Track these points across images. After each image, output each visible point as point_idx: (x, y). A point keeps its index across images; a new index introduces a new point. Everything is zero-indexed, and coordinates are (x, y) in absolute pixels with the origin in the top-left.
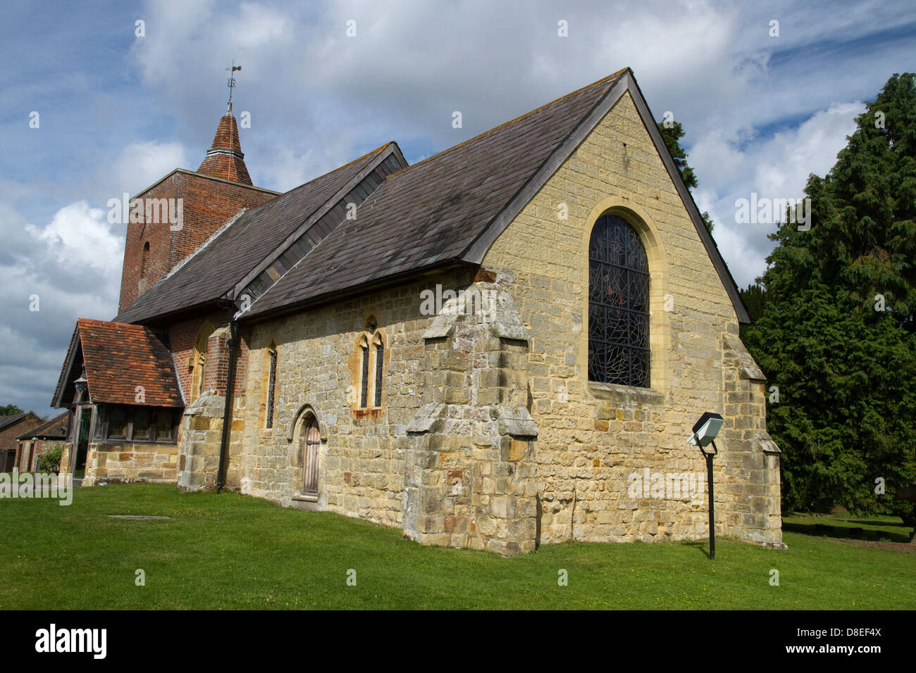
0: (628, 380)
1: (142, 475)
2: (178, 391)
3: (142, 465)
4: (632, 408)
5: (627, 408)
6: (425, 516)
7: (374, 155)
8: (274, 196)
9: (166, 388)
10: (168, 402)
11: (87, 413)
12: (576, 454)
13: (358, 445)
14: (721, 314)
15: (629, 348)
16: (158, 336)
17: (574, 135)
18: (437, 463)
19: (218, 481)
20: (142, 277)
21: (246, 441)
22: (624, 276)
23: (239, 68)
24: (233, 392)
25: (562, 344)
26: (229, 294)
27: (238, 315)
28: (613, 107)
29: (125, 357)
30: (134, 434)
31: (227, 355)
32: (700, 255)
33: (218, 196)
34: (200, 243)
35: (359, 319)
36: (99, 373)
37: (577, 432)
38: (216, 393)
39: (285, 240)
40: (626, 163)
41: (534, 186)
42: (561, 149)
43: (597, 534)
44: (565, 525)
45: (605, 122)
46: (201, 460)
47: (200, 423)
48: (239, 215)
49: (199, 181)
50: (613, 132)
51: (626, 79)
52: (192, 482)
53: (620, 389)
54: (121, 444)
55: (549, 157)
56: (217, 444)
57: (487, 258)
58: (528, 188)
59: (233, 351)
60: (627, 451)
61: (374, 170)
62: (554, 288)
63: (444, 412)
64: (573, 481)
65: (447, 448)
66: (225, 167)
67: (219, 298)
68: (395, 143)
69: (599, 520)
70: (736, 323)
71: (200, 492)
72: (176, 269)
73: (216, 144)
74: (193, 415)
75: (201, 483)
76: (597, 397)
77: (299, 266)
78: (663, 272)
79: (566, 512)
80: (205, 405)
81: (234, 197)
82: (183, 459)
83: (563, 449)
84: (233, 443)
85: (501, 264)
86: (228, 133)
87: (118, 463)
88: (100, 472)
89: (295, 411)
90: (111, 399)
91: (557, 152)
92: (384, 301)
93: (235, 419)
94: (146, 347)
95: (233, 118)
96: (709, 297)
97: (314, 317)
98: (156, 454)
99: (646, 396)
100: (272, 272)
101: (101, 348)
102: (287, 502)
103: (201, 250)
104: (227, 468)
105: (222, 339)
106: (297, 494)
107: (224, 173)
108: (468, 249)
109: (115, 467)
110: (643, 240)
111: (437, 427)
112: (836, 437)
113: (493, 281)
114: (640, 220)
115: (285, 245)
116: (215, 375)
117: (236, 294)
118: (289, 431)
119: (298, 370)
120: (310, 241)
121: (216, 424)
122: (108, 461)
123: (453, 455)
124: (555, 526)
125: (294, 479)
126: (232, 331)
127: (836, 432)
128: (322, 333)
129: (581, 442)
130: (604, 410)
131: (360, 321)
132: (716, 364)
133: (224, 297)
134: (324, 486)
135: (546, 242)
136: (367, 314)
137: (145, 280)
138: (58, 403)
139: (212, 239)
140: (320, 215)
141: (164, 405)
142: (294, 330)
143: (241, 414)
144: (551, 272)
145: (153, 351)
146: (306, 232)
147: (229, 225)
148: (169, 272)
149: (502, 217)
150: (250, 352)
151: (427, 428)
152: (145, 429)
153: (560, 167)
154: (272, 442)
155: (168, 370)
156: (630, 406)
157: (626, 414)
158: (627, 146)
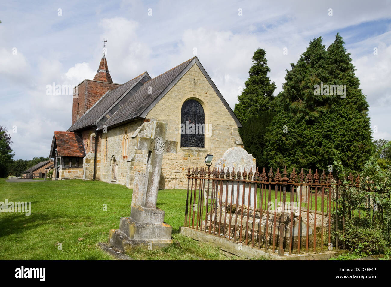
0: (196, 146)
1: (74, 177)
2: (84, 152)
3: (75, 174)
4: (196, 153)
5: (194, 154)
6: (130, 182)
7: (141, 76)
8: (119, 86)
9: (81, 151)
10: (81, 155)
11: (59, 159)
12: (176, 166)
13: (124, 165)
14: (231, 125)
15: (197, 137)
16: (79, 135)
17: (176, 79)
18: (133, 169)
19: (93, 177)
20: (78, 115)
21: (101, 166)
22: (195, 117)
23: (107, 41)
24: (97, 152)
25: (172, 137)
26: (94, 123)
27: (97, 129)
28: (190, 69)
29: (69, 142)
30: (72, 165)
31: (94, 141)
32: (223, 108)
33: (100, 87)
34: (94, 103)
35: (124, 131)
36: (61, 147)
37: (177, 160)
38: (92, 152)
39: (111, 106)
40: (195, 84)
41: (163, 95)
42: (172, 84)
43: (183, 187)
44: (173, 185)
45: (188, 73)
46: (88, 172)
47: (88, 161)
48: (107, 93)
49: (93, 83)
50: (190, 76)
51: (195, 60)
52: (86, 178)
53: (192, 148)
54: (68, 168)
55: (167, 86)
56: (93, 167)
57: (148, 116)
58: (160, 96)
59: (97, 140)
60: (194, 165)
61: (140, 82)
62: (169, 122)
63: (135, 156)
64: (175, 173)
65: (136, 165)
66: (103, 76)
67: (91, 125)
68: (147, 72)
69: (184, 183)
70: (237, 127)
71: (88, 180)
72: (87, 112)
73: (100, 68)
74: (85, 159)
75: (88, 178)
76: (184, 151)
77: (115, 114)
78: (208, 114)
79: (173, 181)
80: (89, 156)
81: (105, 87)
82: (83, 171)
83: (172, 165)
84: (97, 167)
85: (152, 117)
86: (104, 64)
87: (68, 173)
88: (63, 176)
89: (111, 157)
90: (64, 155)
91: (170, 85)
92: (128, 126)
93: (98, 160)
94: (75, 139)
95: (106, 59)
96: (226, 121)
97: (115, 130)
98: (79, 171)
99: (201, 150)
100: (108, 116)
101: (61, 140)
102: (110, 182)
103: (95, 105)
104: (96, 174)
105: (93, 137)
106: (112, 180)
107: (103, 78)
108: (141, 114)
109: (67, 174)
110: (202, 106)
111: (133, 160)
112: (289, 160)
113: (149, 122)
114: (200, 100)
115: (111, 108)
116: (91, 147)
117: (97, 123)
118: (110, 163)
119: (112, 145)
120: (119, 106)
121: (92, 161)
122: (65, 173)
123: (138, 167)
124: (170, 185)
125: (112, 176)
126: (96, 134)
127: (289, 159)
128: (116, 135)
129: (178, 163)
130: (186, 154)
131: (124, 132)
132: (228, 140)
133: (93, 124)
134: (118, 178)
135: (167, 110)
136: (125, 130)
137: (78, 116)
138: (51, 156)
139: (98, 101)
140: (122, 97)
141: (80, 156)
142: (111, 134)
143: (100, 158)
144: (168, 118)
145: (77, 140)
146: (118, 103)
147: (104, 97)
148: (84, 113)
149: (152, 105)
150: (101, 140)
151: (130, 160)
152: (75, 163)
153: (171, 88)
154: (107, 166)
155: (82, 146)
156: (195, 153)
157: (194, 155)
158: (195, 80)
